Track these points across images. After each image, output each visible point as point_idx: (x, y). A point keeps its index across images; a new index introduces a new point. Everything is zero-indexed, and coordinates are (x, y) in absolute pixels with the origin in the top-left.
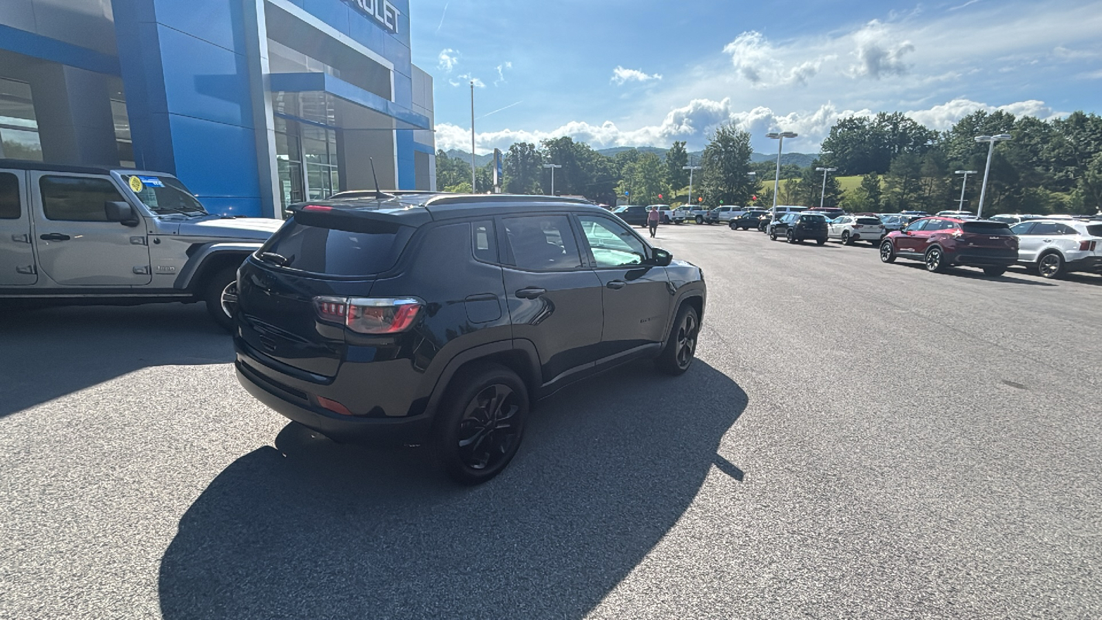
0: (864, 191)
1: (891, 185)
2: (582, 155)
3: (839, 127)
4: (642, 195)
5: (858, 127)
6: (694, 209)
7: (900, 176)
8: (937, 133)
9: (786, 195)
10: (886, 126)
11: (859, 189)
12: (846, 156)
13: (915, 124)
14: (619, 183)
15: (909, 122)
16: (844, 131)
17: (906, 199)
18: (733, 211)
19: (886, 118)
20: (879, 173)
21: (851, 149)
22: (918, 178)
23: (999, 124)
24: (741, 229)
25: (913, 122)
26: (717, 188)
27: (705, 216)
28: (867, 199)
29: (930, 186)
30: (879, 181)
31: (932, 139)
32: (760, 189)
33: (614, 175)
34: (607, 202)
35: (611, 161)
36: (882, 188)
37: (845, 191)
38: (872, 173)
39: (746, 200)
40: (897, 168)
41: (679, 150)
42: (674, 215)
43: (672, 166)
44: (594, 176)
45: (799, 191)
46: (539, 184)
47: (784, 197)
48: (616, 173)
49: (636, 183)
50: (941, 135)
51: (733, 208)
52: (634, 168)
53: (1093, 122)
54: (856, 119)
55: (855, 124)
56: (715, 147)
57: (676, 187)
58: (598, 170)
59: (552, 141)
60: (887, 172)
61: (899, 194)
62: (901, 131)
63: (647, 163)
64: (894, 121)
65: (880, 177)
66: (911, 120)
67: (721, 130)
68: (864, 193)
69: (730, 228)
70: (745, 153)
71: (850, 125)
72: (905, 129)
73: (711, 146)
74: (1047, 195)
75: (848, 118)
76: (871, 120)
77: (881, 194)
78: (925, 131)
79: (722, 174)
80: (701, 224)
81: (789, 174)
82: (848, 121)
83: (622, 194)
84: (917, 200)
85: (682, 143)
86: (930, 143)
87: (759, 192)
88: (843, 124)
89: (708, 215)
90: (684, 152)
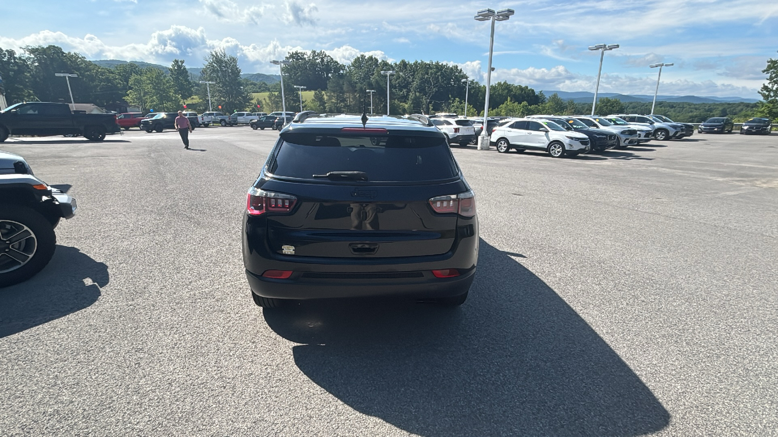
0: (316, 101)
1: (330, 98)
2: (79, 65)
3: (290, 58)
4: (155, 103)
5: (301, 59)
6: (217, 115)
7: (334, 92)
8: (344, 66)
9: (270, 104)
10: (317, 59)
11: (313, 100)
12: (298, 78)
13: (332, 59)
14: (128, 92)
15: (329, 58)
16: (293, 61)
17: (339, 106)
18: (247, 115)
19: (316, 54)
20: (323, 90)
21: (300, 73)
22: (343, 93)
23: (372, 63)
24: (259, 129)
25: (331, 58)
26: (220, 98)
27: (227, 120)
28: (319, 106)
29: (350, 98)
30: (323, 95)
31: (343, 70)
32: (252, 99)
33: (119, 85)
34: (118, 109)
35: (112, 73)
36: (325, 99)
37: (305, 101)
38: (318, 90)
39: (243, 107)
40: (331, 87)
41: (180, 67)
42: (203, 120)
43: (176, 79)
44: (97, 86)
45: (278, 101)
46: (31, 92)
47: (270, 105)
48: (120, 84)
49: (146, 94)
50: (346, 67)
51: (247, 114)
52: (141, 80)
53: (409, 66)
54: (299, 53)
55: (299, 56)
56: (212, 66)
57: (185, 97)
58: (101, 81)
59: (37, 49)
60: (326, 90)
61: (335, 103)
62: (326, 63)
63: (154, 77)
64: (322, 55)
65: (323, 92)
66: (330, 56)
67: (214, 54)
68: (317, 103)
69: (252, 129)
70: (236, 72)
71: (296, 56)
72: (328, 62)
73: (209, 66)
74: (399, 104)
75: (294, 52)
76: (309, 54)
77: (326, 103)
78: (338, 64)
79: (221, 87)
80: (225, 126)
81: (262, 89)
82: (295, 54)
83: (134, 103)
84: (344, 107)
85: (181, 61)
86: (341, 72)
87: (252, 101)
88: (292, 56)
89: (229, 119)
90: (185, 69)
